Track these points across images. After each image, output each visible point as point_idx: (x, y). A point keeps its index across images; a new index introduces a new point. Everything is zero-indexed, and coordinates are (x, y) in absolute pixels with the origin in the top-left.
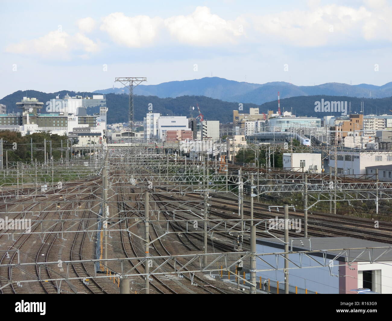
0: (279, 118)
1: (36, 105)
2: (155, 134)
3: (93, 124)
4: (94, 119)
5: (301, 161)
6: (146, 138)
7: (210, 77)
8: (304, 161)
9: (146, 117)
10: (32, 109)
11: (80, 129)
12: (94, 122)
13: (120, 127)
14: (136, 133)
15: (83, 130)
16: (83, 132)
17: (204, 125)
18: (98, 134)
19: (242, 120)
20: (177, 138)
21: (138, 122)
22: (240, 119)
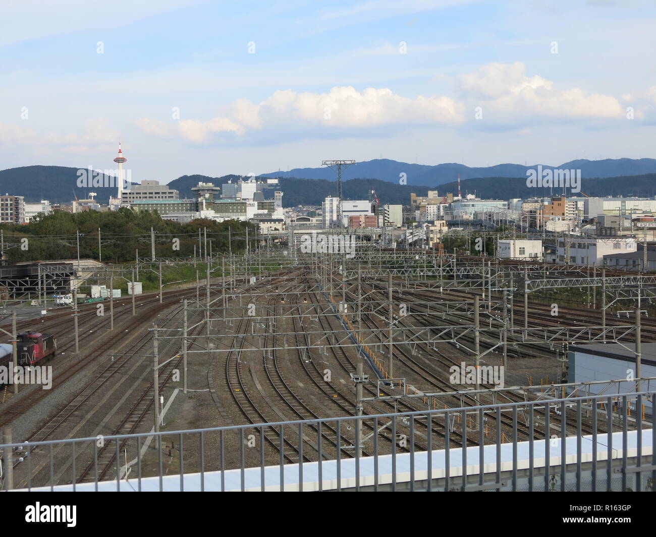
0: (464, 202)
1: (213, 190)
2: (335, 218)
3: (272, 209)
4: (272, 204)
5: (520, 248)
6: (325, 224)
7: (379, 159)
8: (524, 248)
9: (324, 201)
10: (209, 195)
11: (261, 215)
12: (272, 207)
13: (289, 212)
14: (311, 219)
15: (264, 216)
16: (264, 218)
17: (386, 210)
18: (280, 221)
19: (420, 204)
20: (361, 223)
21: (307, 207)
22: (418, 203)
